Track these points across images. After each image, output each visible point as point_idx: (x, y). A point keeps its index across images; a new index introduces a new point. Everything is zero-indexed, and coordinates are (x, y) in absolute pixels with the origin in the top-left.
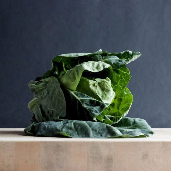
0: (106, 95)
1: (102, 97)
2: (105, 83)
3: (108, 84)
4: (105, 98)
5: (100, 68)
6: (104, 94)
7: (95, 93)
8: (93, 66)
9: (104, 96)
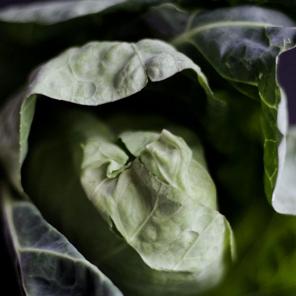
0: (158, 229)
1: (142, 237)
2: (154, 164)
3: (167, 170)
4: (158, 245)
5: (126, 81)
6: (151, 223)
7: (105, 214)
8: (101, 70)
9: (152, 233)
